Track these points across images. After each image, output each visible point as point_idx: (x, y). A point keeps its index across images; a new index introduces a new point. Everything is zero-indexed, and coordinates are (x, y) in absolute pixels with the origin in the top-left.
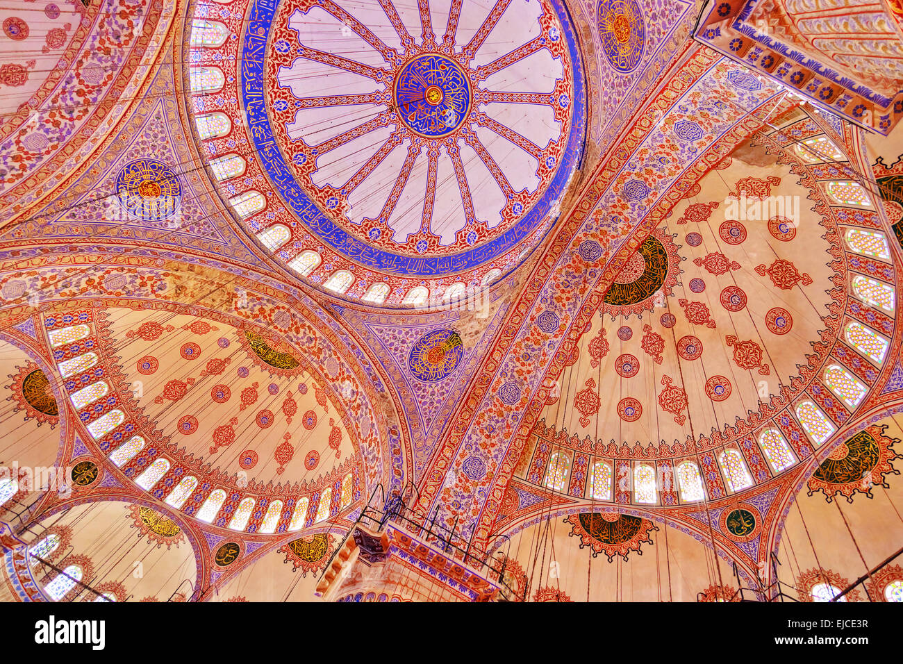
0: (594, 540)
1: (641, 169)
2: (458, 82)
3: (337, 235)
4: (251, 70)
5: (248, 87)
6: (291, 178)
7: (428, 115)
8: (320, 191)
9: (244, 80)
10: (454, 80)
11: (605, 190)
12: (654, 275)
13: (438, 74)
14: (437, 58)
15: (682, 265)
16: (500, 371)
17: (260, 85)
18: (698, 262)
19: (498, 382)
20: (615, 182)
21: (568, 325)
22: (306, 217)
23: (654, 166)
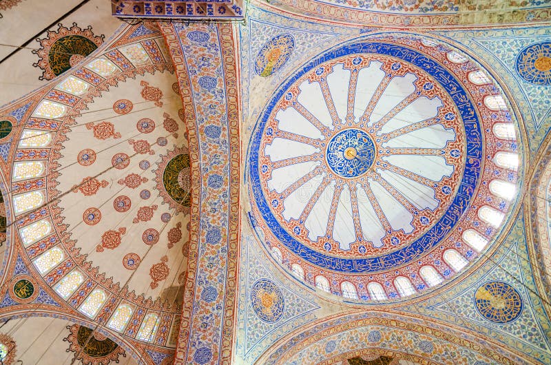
0: (71, 34)
1: (219, 252)
2: (339, 168)
3: (385, 50)
4: (475, 136)
5: (475, 126)
6: (432, 74)
7: (349, 141)
8: (407, 71)
9: (479, 130)
10: (341, 168)
11: (229, 226)
12: (171, 184)
13: (352, 167)
14: (356, 175)
15: (161, 199)
16: (224, 92)
17: (467, 128)
18: (155, 207)
19: (221, 85)
20: (227, 234)
21: (200, 136)
22: (412, 54)
23: (213, 259)
